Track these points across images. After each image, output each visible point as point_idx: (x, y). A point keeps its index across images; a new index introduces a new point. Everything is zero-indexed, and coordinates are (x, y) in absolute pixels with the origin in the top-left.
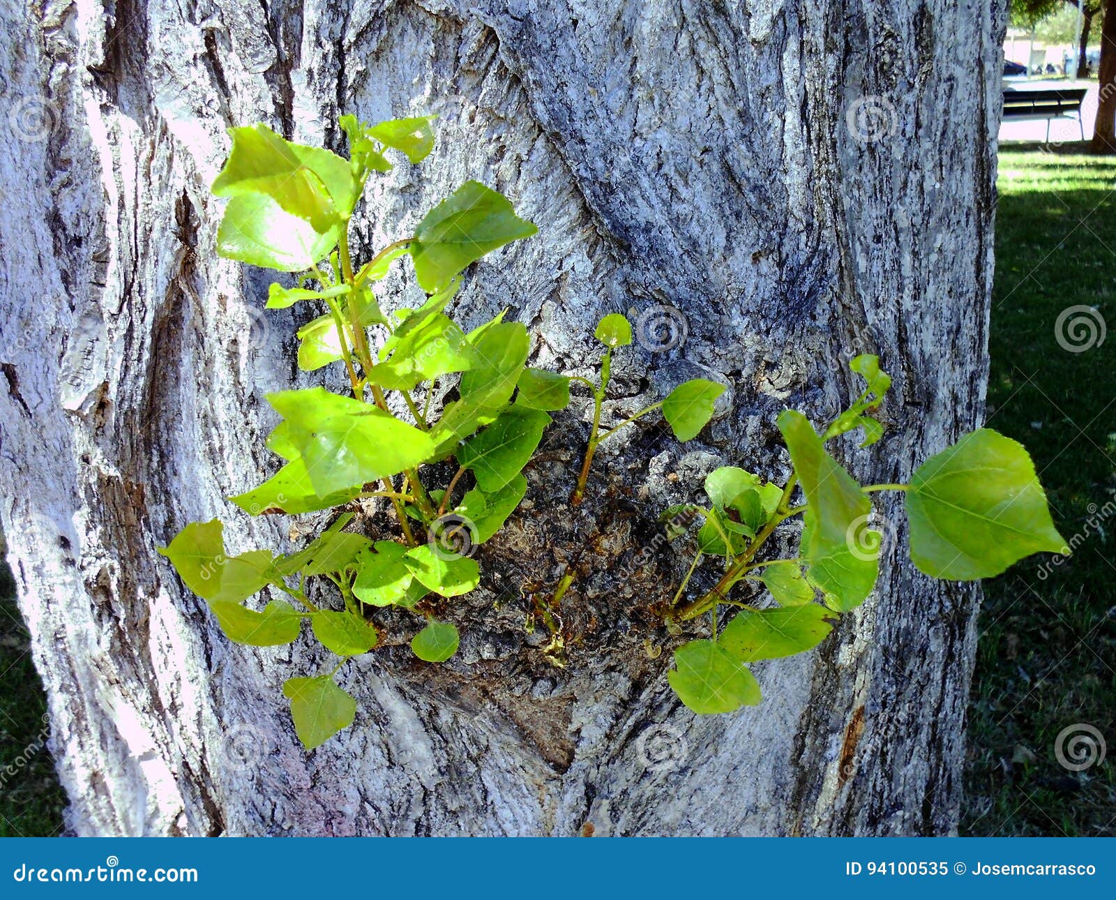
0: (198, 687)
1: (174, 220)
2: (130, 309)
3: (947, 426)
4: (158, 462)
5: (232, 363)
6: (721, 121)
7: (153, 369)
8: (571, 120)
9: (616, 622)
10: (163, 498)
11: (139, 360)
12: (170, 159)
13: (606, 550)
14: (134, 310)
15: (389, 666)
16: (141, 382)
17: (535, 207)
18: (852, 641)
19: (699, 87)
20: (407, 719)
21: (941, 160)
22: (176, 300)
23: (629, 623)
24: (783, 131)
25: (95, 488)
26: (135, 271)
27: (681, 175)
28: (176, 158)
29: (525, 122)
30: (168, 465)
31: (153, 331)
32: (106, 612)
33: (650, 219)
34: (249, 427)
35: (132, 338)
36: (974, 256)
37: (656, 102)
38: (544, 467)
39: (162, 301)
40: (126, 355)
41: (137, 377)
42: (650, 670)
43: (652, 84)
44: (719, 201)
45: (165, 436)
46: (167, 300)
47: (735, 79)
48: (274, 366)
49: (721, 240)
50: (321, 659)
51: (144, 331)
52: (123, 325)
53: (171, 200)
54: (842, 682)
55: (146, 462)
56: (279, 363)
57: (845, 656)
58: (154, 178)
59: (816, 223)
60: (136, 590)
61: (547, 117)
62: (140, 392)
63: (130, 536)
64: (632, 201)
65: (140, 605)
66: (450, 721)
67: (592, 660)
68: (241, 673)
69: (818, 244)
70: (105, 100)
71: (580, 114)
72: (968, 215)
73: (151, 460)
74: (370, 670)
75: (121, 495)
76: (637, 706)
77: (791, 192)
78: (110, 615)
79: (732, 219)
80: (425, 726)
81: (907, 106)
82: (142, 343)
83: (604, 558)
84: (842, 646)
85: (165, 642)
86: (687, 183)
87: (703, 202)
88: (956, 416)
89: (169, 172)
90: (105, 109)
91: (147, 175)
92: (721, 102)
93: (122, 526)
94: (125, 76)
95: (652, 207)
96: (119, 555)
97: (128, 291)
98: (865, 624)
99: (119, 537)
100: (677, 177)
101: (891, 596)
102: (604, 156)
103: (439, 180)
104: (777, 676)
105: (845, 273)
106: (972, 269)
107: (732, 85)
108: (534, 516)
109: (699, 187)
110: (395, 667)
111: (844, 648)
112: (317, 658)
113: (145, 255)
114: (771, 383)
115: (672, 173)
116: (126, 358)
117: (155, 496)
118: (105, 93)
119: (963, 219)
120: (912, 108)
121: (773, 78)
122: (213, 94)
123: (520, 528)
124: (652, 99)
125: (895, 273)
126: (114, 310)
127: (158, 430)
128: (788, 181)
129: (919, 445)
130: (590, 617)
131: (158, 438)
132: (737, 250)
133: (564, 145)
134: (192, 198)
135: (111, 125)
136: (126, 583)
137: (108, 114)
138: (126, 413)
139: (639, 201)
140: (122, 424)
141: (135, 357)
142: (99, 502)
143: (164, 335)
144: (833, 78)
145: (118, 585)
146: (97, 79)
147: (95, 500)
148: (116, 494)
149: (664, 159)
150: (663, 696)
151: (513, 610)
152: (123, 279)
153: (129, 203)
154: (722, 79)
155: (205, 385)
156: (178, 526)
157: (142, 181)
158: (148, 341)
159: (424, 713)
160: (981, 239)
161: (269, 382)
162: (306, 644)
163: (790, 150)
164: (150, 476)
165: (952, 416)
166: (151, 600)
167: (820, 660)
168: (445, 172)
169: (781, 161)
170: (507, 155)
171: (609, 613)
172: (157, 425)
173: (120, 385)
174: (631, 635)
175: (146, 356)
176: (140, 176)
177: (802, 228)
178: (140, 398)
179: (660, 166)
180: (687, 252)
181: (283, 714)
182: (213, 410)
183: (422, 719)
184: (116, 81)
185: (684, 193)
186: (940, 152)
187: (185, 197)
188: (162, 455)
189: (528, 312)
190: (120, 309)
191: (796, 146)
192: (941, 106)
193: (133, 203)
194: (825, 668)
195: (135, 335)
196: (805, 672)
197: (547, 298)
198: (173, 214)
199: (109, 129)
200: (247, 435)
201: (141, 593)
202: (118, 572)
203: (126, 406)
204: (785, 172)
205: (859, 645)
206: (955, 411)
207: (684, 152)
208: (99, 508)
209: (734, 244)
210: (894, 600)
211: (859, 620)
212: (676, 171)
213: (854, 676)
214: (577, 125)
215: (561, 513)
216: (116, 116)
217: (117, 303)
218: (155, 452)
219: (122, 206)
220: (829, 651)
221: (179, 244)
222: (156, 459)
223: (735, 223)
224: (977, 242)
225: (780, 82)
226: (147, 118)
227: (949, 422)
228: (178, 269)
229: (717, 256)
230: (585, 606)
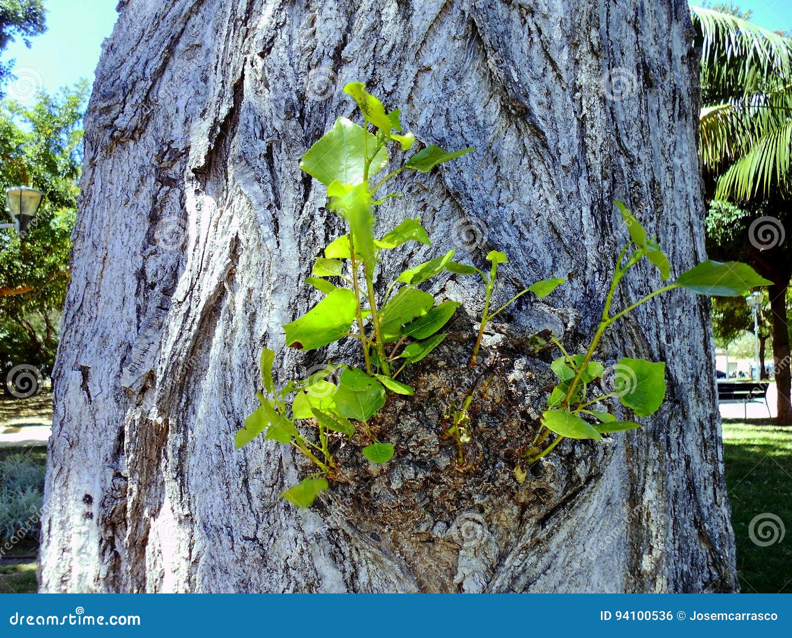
0: (177, 577)
1: (228, 249)
2: (190, 299)
3: (699, 443)
4: (185, 403)
5: (251, 327)
6: (547, 201)
7: (197, 337)
8: (465, 189)
9: (494, 465)
10: (182, 429)
11: (190, 330)
12: (231, 218)
13: (490, 396)
14: (193, 300)
15: (337, 497)
16: (188, 344)
17: (443, 234)
18: (650, 553)
19: (534, 185)
20: (334, 583)
21: (674, 267)
22: (220, 293)
23: (503, 464)
24: (581, 217)
25: (137, 423)
26: (198, 278)
27: (525, 225)
28: (235, 216)
29: (438, 191)
30: (190, 407)
31: (202, 312)
32: (109, 547)
33: (509, 242)
34: (255, 366)
35: (188, 316)
36: (702, 339)
37: (511, 187)
38: (452, 345)
39: (212, 293)
40: (182, 326)
41: (186, 341)
42: (512, 541)
43: (508, 178)
44: (547, 241)
45: (192, 387)
46: (215, 294)
47: (554, 180)
48: (282, 314)
49: (549, 262)
50: (277, 534)
51: (197, 312)
52: (184, 308)
53: (228, 238)
54: (646, 586)
55: (178, 401)
56: (285, 314)
57: (647, 564)
58: (220, 227)
59: (604, 268)
60: (143, 511)
61: (452, 185)
62: (185, 351)
63: (149, 468)
64: (499, 232)
65: (143, 523)
66: (366, 582)
67: (477, 496)
68: (216, 553)
69: (606, 279)
70: (198, 188)
71: (470, 186)
72: (694, 309)
73: (181, 401)
74: (313, 539)
75: (151, 434)
76: (503, 569)
77: (588, 249)
78: (112, 550)
79: (555, 252)
80: (348, 587)
81: (650, 229)
82: (194, 319)
83: (489, 402)
84: (644, 556)
85: (157, 548)
86: (528, 231)
87: (539, 241)
88: (704, 438)
89: (229, 224)
90: (197, 192)
91: (216, 227)
92: (547, 192)
93: (146, 458)
94: (212, 177)
95: (510, 236)
96: (139, 481)
97: (192, 289)
98: (659, 537)
99: (142, 465)
100: (523, 227)
101: (674, 543)
102: (483, 208)
103: (389, 220)
104: (599, 580)
105: (624, 298)
106: (702, 347)
107: (553, 182)
108: (446, 370)
109: (536, 234)
110: (342, 499)
111: (645, 557)
112: (275, 534)
113: (205, 269)
114: (585, 347)
115: (520, 224)
116: (182, 328)
117: (178, 426)
118: (199, 184)
119: (692, 312)
120: (653, 230)
121: (574, 189)
122: (267, 173)
123: (437, 376)
124: (508, 186)
125: (653, 317)
126: (181, 299)
127: (188, 382)
128: (586, 243)
129: (681, 438)
130: (478, 453)
131: (188, 388)
132: (559, 268)
133: (461, 199)
134: (241, 237)
135: (199, 201)
136: (138, 504)
137: (198, 195)
138: (174, 364)
139: (503, 233)
140: (169, 370)
141: (188, 328)
142: (136, 436)
143: (207, 319)
144: (607, 192)
145: (133, 503)
146: (196, 177)
147: (134, 433)
148: (148, 433)
149: (515, 217)
150: (520, 569)
151: (430, 434)
152: (190, 281)
153: (202, 241)
154: (547, 179)
155: (229, 345)
156: (188, 450)
157: (212, 228)
158: (198, 318)
159: (348, 575)
160: (705, 329)
161: (277, 324)
162: (269, 523)
163: (586, 227)
164: (178, 412)
165: (701, 437)
166: (152, 519)
167: (629, 574)
168: (392, 216)
169: (581, 232)
170: (428, 208)
171: (489, 458)
172: (189, 379)
173: (174, 345)
174: (505, 472)
175: (195, 327)
176: (212, 227)
177: (596, 270)
178: (185, 354)
179: (513, 222)
180: (530, 264)
181: (242, 585)
182: (231, 361)
183: (346, 581)
184: (206, 179)
185: (527, 235)
186: (673, 263)
187: (237, 237)
188: (188, 399)
189: (438, 285)
190: (184, 300)
191: (589, 225)
192: (670, 238)
193: (204, 241)
194: (633, 581)
195: (190, 315)
196: (619, 583)
197: (449, 279)
198: (228, 245)
199: (198, 202)
200: (252, 371)
201: (146, 514)
202: (135, 494)
203: (175, 359)
204: (584, 238)
205: (656, 553)
206: (703, 434)
207: (527, 215)
208: (135, 440)
209: (557, 265)
210: (677, 546)
211: (654, 534)
212: (523, 223)
213: (654, 581)
214: (468, 191)
215: (463, 370)
216: (203, 197)
217: (184, 295)
218: (184, 396)
219: (197, 242)
220: (635, 568)
221: (230, 260)
222: (184, 400)
223: (557, 254)
224: (702, 330)
225: (578, 192)
226: (220, 199)
227: (700, 441)
228: (226, 275)
229: (547, 271)
230: (475, 443)
